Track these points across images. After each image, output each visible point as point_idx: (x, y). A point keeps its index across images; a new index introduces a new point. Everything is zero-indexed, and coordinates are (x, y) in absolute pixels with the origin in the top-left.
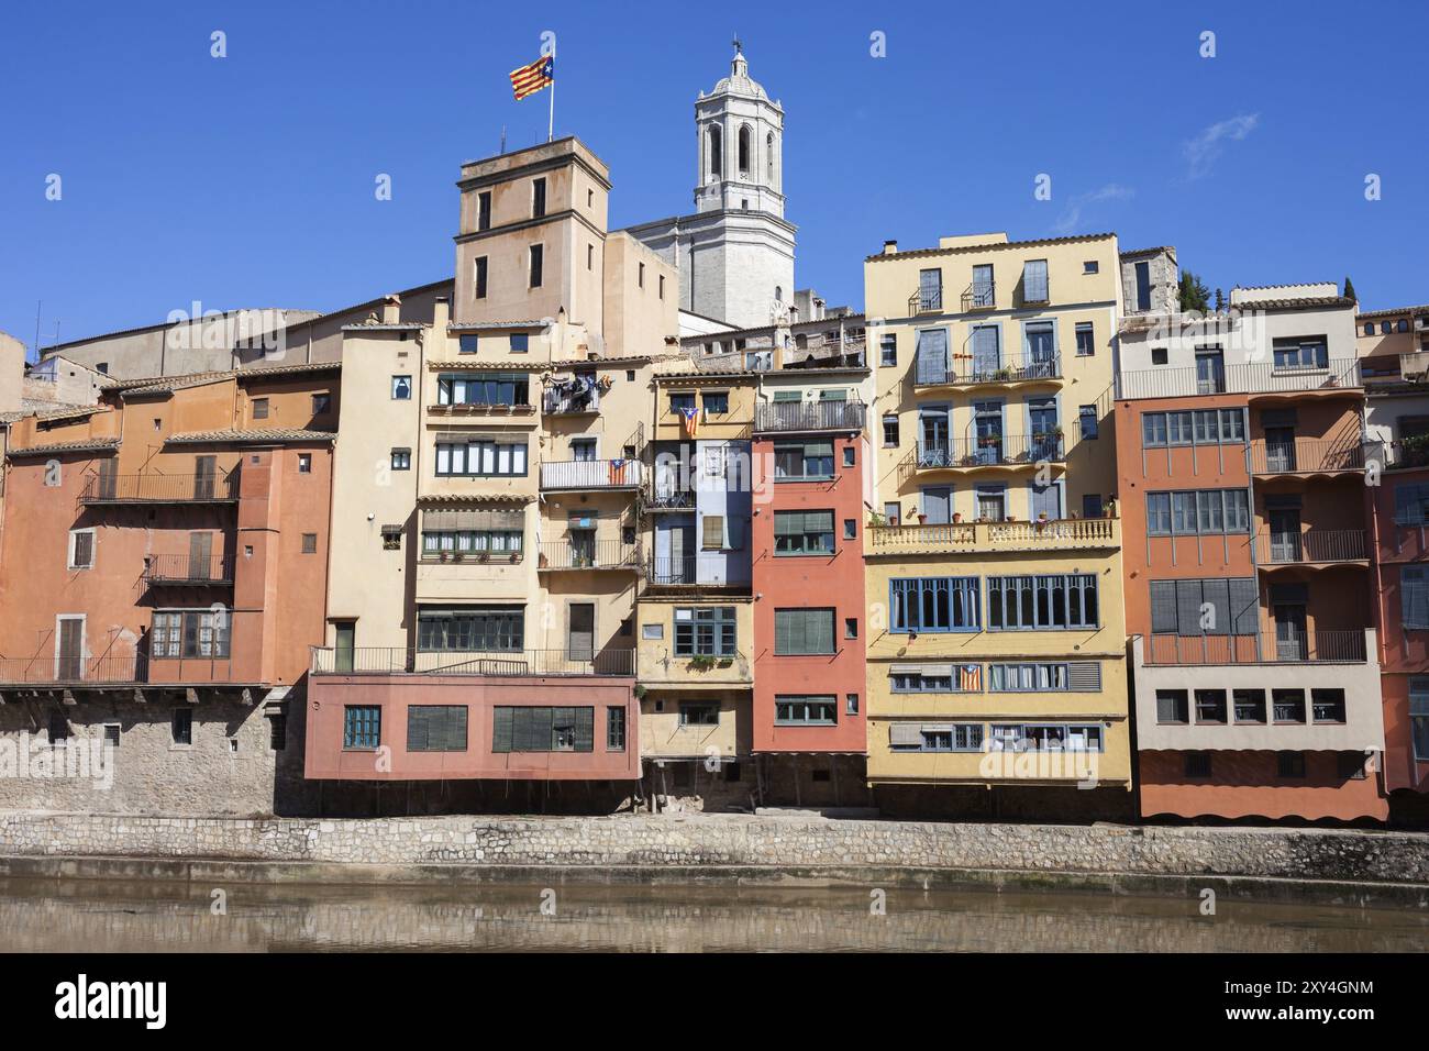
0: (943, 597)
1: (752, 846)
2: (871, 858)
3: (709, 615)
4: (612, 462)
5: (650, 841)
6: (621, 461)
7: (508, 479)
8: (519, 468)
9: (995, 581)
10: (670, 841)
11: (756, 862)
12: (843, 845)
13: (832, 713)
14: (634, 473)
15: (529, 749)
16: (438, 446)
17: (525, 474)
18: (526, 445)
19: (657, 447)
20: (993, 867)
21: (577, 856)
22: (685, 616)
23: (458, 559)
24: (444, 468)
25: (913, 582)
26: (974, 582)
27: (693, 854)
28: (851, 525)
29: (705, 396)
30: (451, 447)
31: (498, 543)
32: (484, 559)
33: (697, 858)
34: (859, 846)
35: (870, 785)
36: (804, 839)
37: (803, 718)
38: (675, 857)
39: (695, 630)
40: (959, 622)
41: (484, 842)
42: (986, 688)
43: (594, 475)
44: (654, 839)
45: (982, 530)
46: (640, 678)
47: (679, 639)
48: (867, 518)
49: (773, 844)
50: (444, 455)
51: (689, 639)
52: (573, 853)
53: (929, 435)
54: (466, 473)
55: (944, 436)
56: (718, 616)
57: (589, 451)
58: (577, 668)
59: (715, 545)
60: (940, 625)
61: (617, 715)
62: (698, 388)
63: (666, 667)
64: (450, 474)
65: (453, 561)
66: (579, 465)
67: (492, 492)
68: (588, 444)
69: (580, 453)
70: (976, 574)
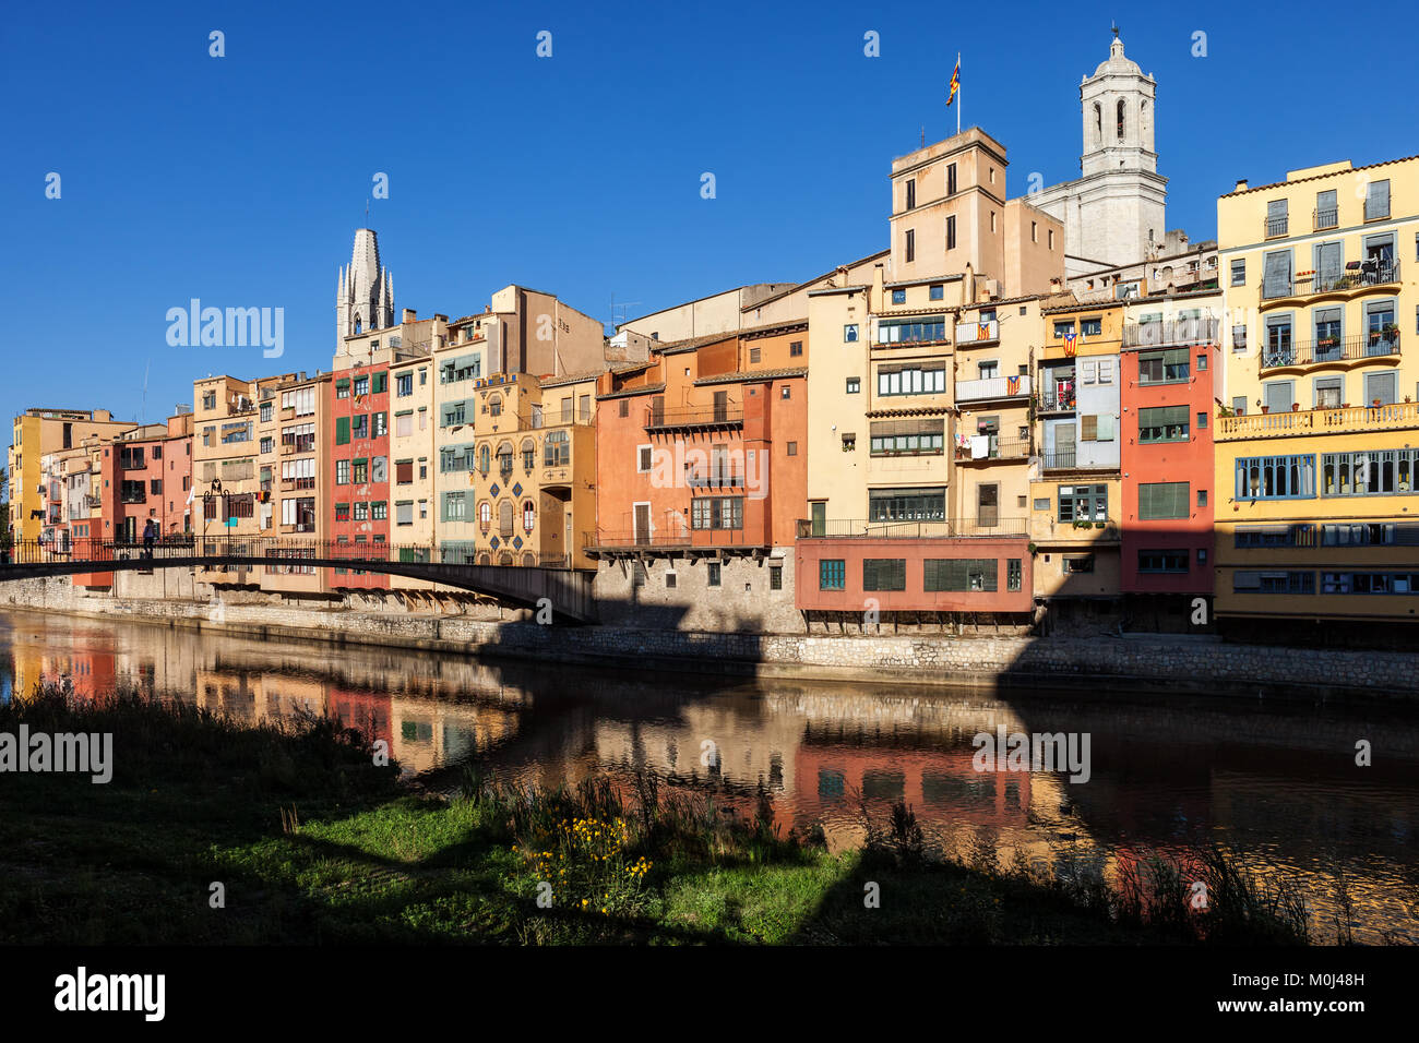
0: (1281, 471)
1: (1119, 661)
2: (1215, 673)
3: (1086, 491)
4: (1010, 378)
5: (1041, 656)
6: (1017, 378)
7: (932, 396)
8: (939, 387)
9: (1328, 458)
10: (1054, 656)
11: (1122, 673)
12: (1191, 662)
13: (1185, 564)
14: (1024, 388)
15: (950, 590)
16: (880, 373)
17: (944, 392)
18: (944, 370)
19: (1044, 364)
20: (1320, 683)
21: (986, 665)
22: (1067, 491)
23: (897, 453)
24: (884, 390)
25: (1255, 461)
26: (1310, 458)
27: (1073, 666)
28: (1203, 417)
29: (1082, 322)
30: (890, 373)
31: (925, 442)
32: (917, 453)
33: (1076, 669)
34: (1205, 663)
35: (1215, 618)
36: (1159, 657)
37: (1161, 567)
38: (1059, 668)
39: (1074, 502)
40: (1295, 491)
41: (919, 654)
42: (1319, 544)
43: (996, 388)
44: (1043, 654)
45: (1319, 416)
46: (1032, 538)
47: (1062, 509)
48: (1217, 410)
49: (1136, 660)
50: (884, 378)
51: (1070, 509)
52: (982, 663)
53: (1273, 341)
54: (901, 393)
55: (1287, 338)
56: (1093, 492)
57: (992, 371)
58: (985, 531)
59: (1090, 437)
60: (1278, 494)
61: (1015, 564)
62: (1077, 316)
63: (1052, 530)
64: (889, 394)
65: (894, 456)
66: (986, 382)
67: (920, 406)
68: (991, 365)
69: (985, 372)
70: (1312, 452)
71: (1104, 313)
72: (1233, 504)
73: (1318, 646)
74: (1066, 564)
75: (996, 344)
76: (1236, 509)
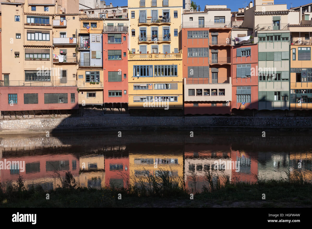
0: (145, 69)
1: (104, 123)
2: (129, 124)
3: (93, 73)
4: (70, 38)
5: (81, 122)
6: (72, 38)
7: (45, 41)
8: (48, 39)
9: (156, 66)
10: (85, 122)
11: (104, 126)
12: (123, 122)
13: (121, 94)
14: (75, 41)
15: (53, 103)
16: (28, 33)
17: (49, 40)
18: (49, 34)
19: (81, 35)
20: (154, 125)
21: (65, 126)
22: (88, 73)
23: (34, 59)
24: (29, 38)
25: (138, 66)
26: (151, 66)
27: (91, 125)
28: (125, 53)
29: (91, 23)
30: (31, 33)
31: (44, 56)
32: (41, 59)
33: (92, 125)
34: (126, 122)
35: (129, 109)
36: (115, 121)
37: (114, 95)
38: (87, 125)
39: (90, 76)
40: (148, 75)
41: (43, 123)
42: (154, 89)
43: (65, 40)
44: (82, 122)
45: (153, 55)
46: (78, 87)
47: (87, 78)
48: (128, 52)
49: (108, 122)
50: (29, 35)
51: (89, 78)
52: (64, 125)
53: (142, 34)
54: (35, 40)
55: (145, 34)
56: (95, 73)
57: (64, 35)
58: (63, 85)
59: (94, 58)
60: (144, 75)
61: (73, 95)
62: (90, 22)
63: (84, 84)
64: (31, 40)
65: (33, 60)
66: (62, 39)
67: (41, 45)
68: (64, 34)
69: (62, 36)
70: (152, 65)
71: (97, 21)
72: (133, 78)
73: (153, 116)
74: (88, 94)
75: (65, 27)
76: (133, 79)
